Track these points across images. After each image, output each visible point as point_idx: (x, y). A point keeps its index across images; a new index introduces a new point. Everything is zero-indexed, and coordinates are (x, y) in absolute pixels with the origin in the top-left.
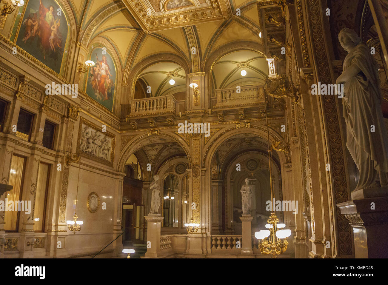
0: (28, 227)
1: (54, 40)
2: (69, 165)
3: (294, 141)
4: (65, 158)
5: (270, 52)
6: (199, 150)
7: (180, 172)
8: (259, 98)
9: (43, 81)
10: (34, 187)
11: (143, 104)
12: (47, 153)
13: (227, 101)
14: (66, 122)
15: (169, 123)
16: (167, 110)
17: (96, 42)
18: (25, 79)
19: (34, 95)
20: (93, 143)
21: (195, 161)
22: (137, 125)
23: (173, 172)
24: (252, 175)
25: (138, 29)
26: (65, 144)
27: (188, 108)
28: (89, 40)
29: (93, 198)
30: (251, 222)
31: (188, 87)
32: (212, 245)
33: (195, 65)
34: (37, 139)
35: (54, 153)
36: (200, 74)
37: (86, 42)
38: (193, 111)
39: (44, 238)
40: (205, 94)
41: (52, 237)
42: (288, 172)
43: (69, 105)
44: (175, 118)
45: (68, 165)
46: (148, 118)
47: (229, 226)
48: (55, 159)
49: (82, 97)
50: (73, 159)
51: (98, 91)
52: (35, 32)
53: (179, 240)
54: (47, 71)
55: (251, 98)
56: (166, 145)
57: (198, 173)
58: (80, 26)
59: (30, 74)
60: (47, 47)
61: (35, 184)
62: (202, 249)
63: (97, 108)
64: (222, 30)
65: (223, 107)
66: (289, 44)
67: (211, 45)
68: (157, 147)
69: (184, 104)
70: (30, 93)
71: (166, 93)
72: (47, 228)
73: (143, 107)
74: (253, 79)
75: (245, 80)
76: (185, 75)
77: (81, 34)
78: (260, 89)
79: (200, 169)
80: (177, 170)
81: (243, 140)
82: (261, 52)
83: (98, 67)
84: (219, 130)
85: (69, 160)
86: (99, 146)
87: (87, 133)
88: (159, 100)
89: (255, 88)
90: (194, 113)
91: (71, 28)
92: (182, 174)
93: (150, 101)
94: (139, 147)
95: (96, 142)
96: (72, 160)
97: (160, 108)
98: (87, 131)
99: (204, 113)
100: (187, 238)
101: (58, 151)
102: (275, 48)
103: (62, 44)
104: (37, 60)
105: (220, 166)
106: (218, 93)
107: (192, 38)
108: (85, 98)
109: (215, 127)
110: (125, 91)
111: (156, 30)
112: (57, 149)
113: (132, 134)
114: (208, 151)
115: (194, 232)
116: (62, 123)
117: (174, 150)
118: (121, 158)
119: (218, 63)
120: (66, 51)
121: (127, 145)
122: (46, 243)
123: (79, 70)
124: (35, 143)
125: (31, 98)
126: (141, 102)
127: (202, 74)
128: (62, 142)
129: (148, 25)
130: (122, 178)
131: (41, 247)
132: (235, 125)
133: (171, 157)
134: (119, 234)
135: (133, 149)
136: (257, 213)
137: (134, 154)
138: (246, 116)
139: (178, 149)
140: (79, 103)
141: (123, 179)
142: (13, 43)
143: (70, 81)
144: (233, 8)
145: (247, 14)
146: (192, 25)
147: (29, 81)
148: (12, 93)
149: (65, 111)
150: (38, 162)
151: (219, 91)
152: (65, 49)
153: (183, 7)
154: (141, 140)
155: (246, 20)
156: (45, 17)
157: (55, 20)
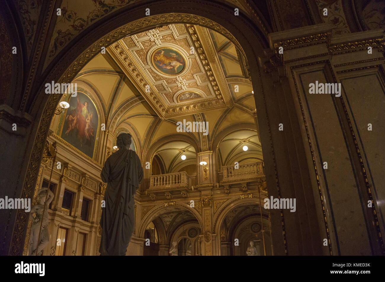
1: (88, 130)
4: (98, 228)
6: (209, 218)
7: (193, 236)
8: (259, 173)
9: (81, 166)
10: (74, 253)
12: (83, 225)
13: (232, 176)
14: (98, 198)
15: (183, 196)
16: (181, 185)
17: (120, 127)
18: (69, 166)
19: (74, 178)
21: (206, 228)
22: (155, 197)
23: (186, 236)
24: (257, 237)
25: (155, 116)
26: (98, 216)
27: (199, 182)
28: (115, 127)
31: (198, 165)
33: (204, 145)
34: (77, 213)
35: (90, 224)
36: (208, 153)
37: (112, 129)
38: (203, 185)
40: (213, 170)
43: (101, 183)
44: (188, 191)
46: (165, 191)
48: (90, 229)
52: (74, 125)
54: (85, 157)
55: (252, 173)
56: (180, 213)
57: (209, 238)
58: (108, 116)
59: (72, 162)
60: (83, 135)
61: (75, 251)
64: (225, 116)
65: (228, 182)
67: (216, 128)
68: (172, 214)
69: (196, 178)
70: (72, 176)
71: (178, 166)
73: (160, 181)
75: (247, 153)
76: (195, 152)
77: (108, 122)
78: (259, 164)
79: (211, 235)
80: (190, 234)
81: (247, 207)
84: (227, 201)
88: (174, 176)
89: (255, 164)
90: (204, 187)
91: (101, 118)
92: (194, 238)
93: (166, 177)
94: (157, 215)
97: (176, 183)
99: (213, 187)
101: (92, 223)
103: (94, 133)
105: (228, 229)
106: (224, 169)
109: (223, 198)
111: (170, 117)
112: (91, 221)
113: (151, 205)
114: (217, 219)
116: (95, 198)
117: (187, 217)
118: (142, 226)
119: (223, 141)
120: (97, 138)
121: (147, 214)
123: (108, 153)
124: (75, 217)
125: (72, 179)
126: (159, 178)
127: (210, 153)
128: (96, 215)
129: (164, 113)
132: (239, 196)
133: (185, 222)
135: (152, 218)
137: (152, 221)
138: (248, 188)
139: (190, 215)
141: (143, 243)
142: (58, 136)
143: (101, 163)
144: (234, 98)
145: (246, 102)
146: (200, 113)
147: (71, 167)
148: (58, 177)
149: (97, 189)
150: (77, 232)
151: (225, 168)
152: (97, 137)
153: (192, 99)
154: (159, 210)
155: (245, 107)
156: (81, 111)
157: (89, 113)
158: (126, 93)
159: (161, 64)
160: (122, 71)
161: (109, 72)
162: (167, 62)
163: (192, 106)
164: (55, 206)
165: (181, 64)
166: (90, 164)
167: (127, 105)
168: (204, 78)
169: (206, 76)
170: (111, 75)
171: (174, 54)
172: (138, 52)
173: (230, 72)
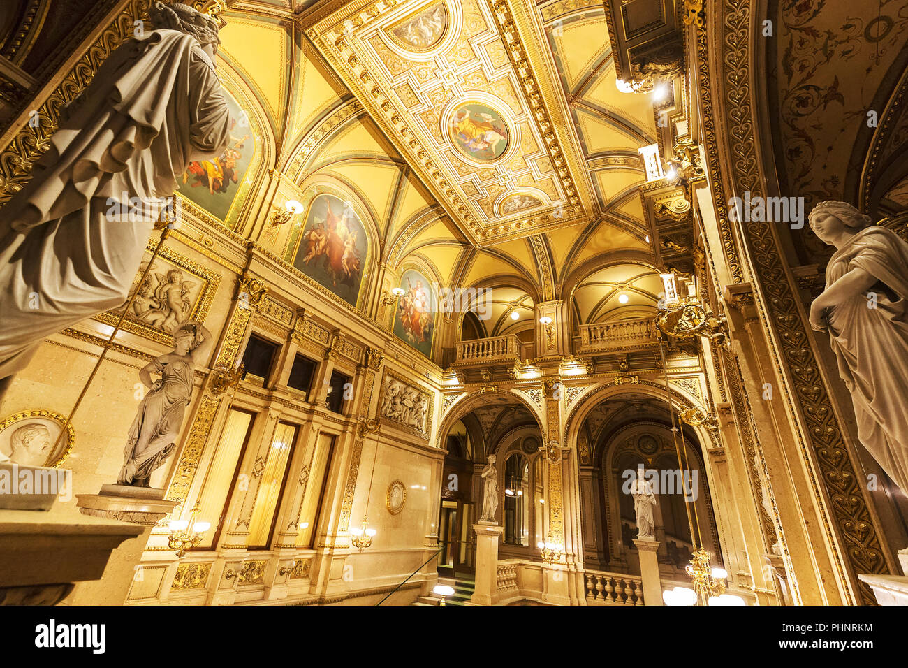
0: (287, 541)
1: (348, 261)
2: (363, 437)
3: (724, 410)
4: (358, 426)
5: (666, 264)
7: (529, 451)
8: (651, 336)
10: (306, 472)
11: (473, 347)
12: (331, 419)
13: (598, 342)
14: (363, 374)
15: (512, 376)
16: (508, 356)
17: (407, 262)
18: (305, 313)
19: (317, 336)
20: (401, 403)
21: (551, 435)
22: (465, 378)
23: (519, 449)
24: (650, 462)
25: (465, 242)
26: (359, 405)
27: (538, 353)
28: (397, 260)
29: (396, 490)
30: (657, 553)
31: (538, 323)
32: (587, 591)
33: (548, 290)
34: (318, 398)
35: (343, 418)
36: (555, 303)
37: (393, 262)
38: (546, 358)
39: (310, 560)
40: (564, 333)
41: (324, 558)
42: (719, 464)
43: (369, 348)
44: (520, 368)
45: (361, 437)
46: (480, 368)
47: (617, 554)
48: (344, 428)
49: (387, 339)
50: (370, 427)
51: (410, 329)
52: (321, 250)
53: (529, 572)
54: (338, 302)
55: (637, 338)
56: (507, 408)
57: (558, 453)
58: (385, 241)
59: (311, 307)
60: (339, 269)
61: (308, 467)
62: (570, 596)
63: (408, 353)
64: (587, 237)
66: (699, 248)
67: (570, 261)
68: (494, 410)
69: (533, 347)
70: (312, 333)
71: (507, 331)
72: (318, 540)
73: (473, 351)
74: (637, 308)
75: (626, 309)
76: (533, 306)
77: (386, 251)
78: (651, 322)
79: (559, 448)
80: (527, 449)
81: (628, 403)
82: (650, 266)
83: (411, 297)
84: (588, 387)
85: (363, 430)
86: (410, 409)
87: (393, 390)
88: (496, 342)
89: (643, 321)
90: (547, 360)
91: (372, 244)
92: (533, 454)
93: (483, 343)
94: (468, 410)
95: (405, 402)
96: (368, 429)
97: (498, 353)
98: (393, 386)
99: (563, 361)
100: (542, 570)
101: (349, 416)
102: (673, 257)
103: (360, 266)
104: (323, 288)
105: (593, 442)
106: (583, 330)
107: (541, 252)
108: (392, 339)
109: (581, 382)
110: (448, 330)
111: (490, 243)
112: (347, 412)
114: (571, 419)
115: (553, 561)
116: (358, 374)
117: (521, 415)
119: (583, 285)
120: (365, 276)
121: (451, 406)
122: (312, 569)
123: (384, 301)
124: (315, 404)
125: (314, 339)
126: (472, 345)
127: (558, 304)
129: (478, 237)
130: (442, 457)
131: (303, 577)
132: (613, 378)
133: (516, 425)
134: (431, 555)
135: (458, 413)
136: (667, 533)
137: (461, 420)
138: (630, 366)
139: (526, 413)
140: (383, 347)
141: (443, 459)
142: (288, 264)
143: (370, 316)
144: (601, 203)
145: (625, 209)
146: (540, 234)
147: (310, 316)
148: (285, 333)
149: (362, 358)
150: (316, 433)
151: (585, 328)
152: (364, 272)
153: (526, 208)
154: (471, 400)
155: (623, 219)
156: (335, 228)
157: (350, 233)
158: (412, 201)
159: (466, 139)
160: (402, 157)
161: (380, 160)
162: (477, 133)
163: (525, 222)
164: (276, 383)
165: (503, 138)
166: (348, 314)
167: (417, 222)
168: (545, 164)
169: (547, 160)
170: (383, 166)
171: (489, 116)
172: (425, 115)
173: (595, 146)
